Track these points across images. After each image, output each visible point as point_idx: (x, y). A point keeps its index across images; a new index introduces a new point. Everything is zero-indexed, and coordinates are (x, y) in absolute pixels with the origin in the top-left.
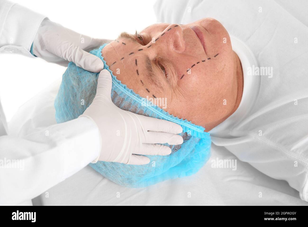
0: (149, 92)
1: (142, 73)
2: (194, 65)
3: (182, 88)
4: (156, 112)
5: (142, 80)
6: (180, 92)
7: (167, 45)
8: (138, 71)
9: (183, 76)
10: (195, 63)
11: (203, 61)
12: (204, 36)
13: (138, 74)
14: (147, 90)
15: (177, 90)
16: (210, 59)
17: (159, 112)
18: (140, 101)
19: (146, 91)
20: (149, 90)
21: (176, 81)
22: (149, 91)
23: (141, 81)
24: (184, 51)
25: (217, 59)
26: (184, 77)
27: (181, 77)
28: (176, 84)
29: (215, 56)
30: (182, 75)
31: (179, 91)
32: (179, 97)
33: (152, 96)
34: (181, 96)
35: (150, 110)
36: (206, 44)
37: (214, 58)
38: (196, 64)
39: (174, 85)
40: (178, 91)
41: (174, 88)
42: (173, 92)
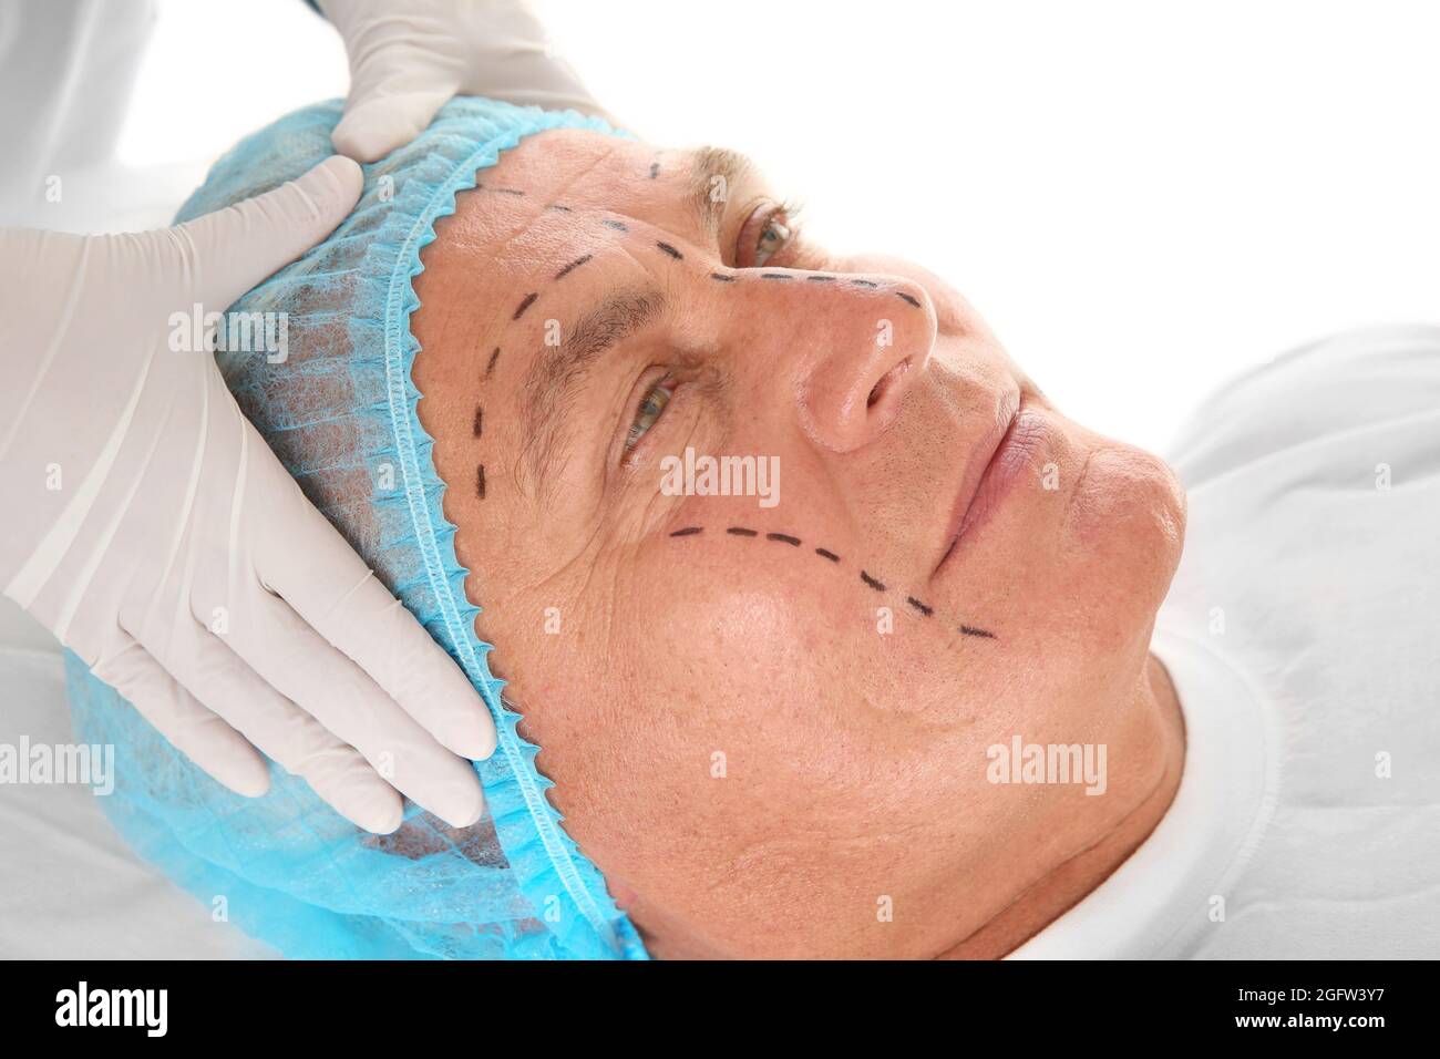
0: (478, 431)
1: (535, 329)
2: (795, 542)
3: (638, 579)
4: (428, 553)
5: (504, 352)
6: (614, 593)
7: (790, 345)
8: (534, 304)
9: (695, 531)
10: (813, 536)
11: (865, 577)
12: (1013, 492)
13: (518, 315)
14: (479, 415)
15: (614, 569)
16: (927, 611)
17: (441, 569)
18: (404, 427)
19: (471, 417)
20: (488, 425)
21: (650, 523)
22: (483, 429)
23: (496, 353)
24: (844, 454)
25: (958, 652)
26: (692, 539)
27: (680, 528)
28: (635, 538)
29: (965, 630)
30: (691, 525)
31: (616, 578)
32: (589, 608)
33: (476, 466)
34: (604, 612)
35: (411, 518)
36: (982, 534)
37: (953, 630)
38: (807, 549)
39: (623, 530)
40: (612, 579)
41: (610, 549)
42: (591, 559)
